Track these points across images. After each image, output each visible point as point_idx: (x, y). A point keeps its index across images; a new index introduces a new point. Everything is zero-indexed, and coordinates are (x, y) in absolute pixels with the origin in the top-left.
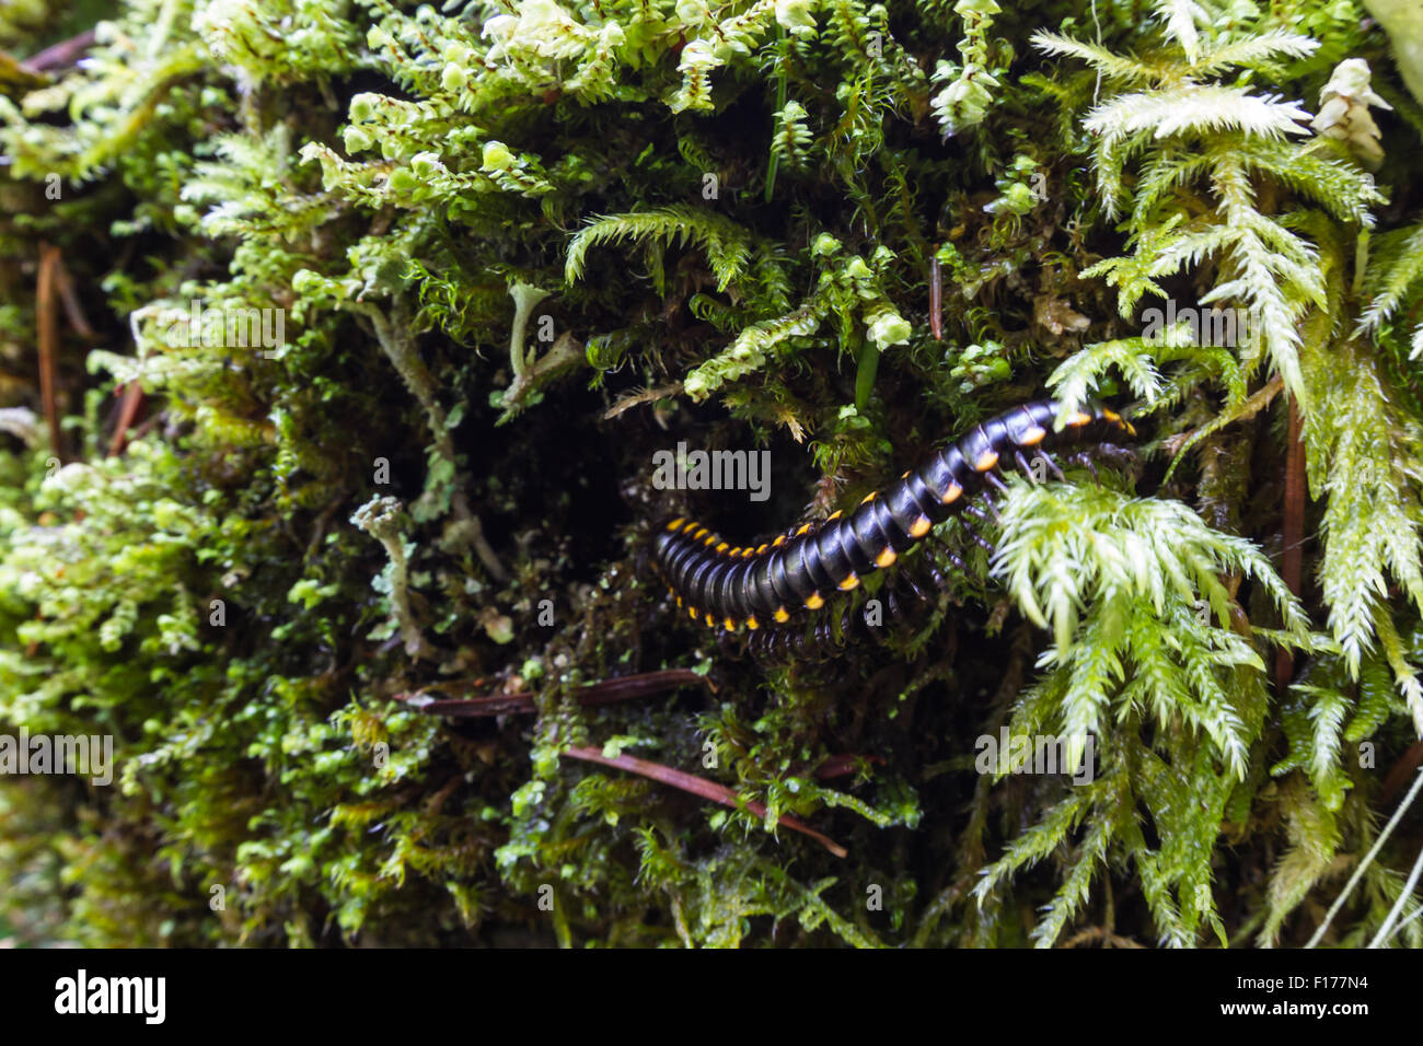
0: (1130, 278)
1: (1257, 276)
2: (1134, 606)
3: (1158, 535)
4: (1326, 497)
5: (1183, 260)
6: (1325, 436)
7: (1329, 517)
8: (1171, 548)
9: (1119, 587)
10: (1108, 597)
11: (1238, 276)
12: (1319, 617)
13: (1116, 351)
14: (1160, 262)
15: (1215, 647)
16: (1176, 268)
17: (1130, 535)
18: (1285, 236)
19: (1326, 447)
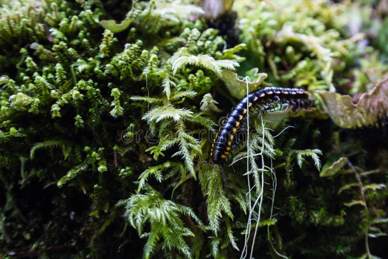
0: (157, 151)
1: (184, 150)
2: (158, 224)
3: (165, 208)
4: (207, 196)
5: (167, 147)
6: (205, 182)
7: (207, 201)
8: (167, 211)
9: (154, 220)
10: (152, 222)
11: (179, 150)
12: (206, 222)
13: (152, 170)
14: (162, 148)
15: (184, 232)
16: (166, 149)
17: (157, 209)
18: (191, 138)
19: (206, 185)
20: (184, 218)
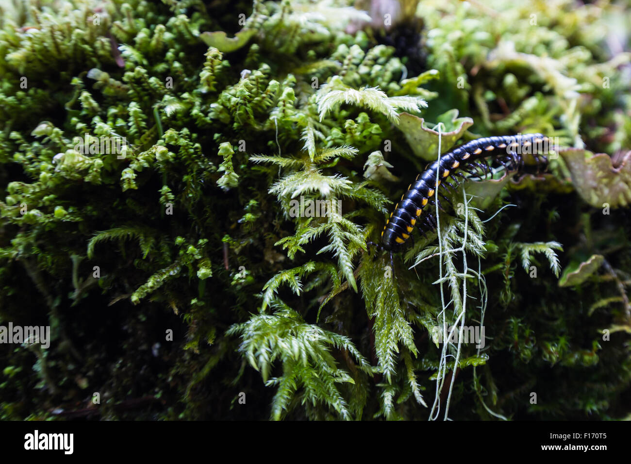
0: (293, 244)
1: (337, 243)
2: (295, 363)
3: (306, 337)
4: (375, 317)
5: (309, 238)
6: (372, 295)
7: (375, 325)
8: (310, 342)
9: (288, 357)
10: (284, 361)
11: (329, 244)
12: (373, 361)
13: (286, 276)
14: (302, 239)
15: (337, 376)
16: (307, 241)
17: (294, 338)
18: (349, 223)
19: (373, 300)
20: (336, 353)
